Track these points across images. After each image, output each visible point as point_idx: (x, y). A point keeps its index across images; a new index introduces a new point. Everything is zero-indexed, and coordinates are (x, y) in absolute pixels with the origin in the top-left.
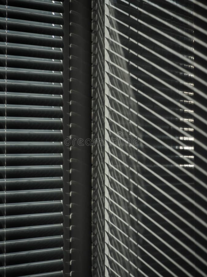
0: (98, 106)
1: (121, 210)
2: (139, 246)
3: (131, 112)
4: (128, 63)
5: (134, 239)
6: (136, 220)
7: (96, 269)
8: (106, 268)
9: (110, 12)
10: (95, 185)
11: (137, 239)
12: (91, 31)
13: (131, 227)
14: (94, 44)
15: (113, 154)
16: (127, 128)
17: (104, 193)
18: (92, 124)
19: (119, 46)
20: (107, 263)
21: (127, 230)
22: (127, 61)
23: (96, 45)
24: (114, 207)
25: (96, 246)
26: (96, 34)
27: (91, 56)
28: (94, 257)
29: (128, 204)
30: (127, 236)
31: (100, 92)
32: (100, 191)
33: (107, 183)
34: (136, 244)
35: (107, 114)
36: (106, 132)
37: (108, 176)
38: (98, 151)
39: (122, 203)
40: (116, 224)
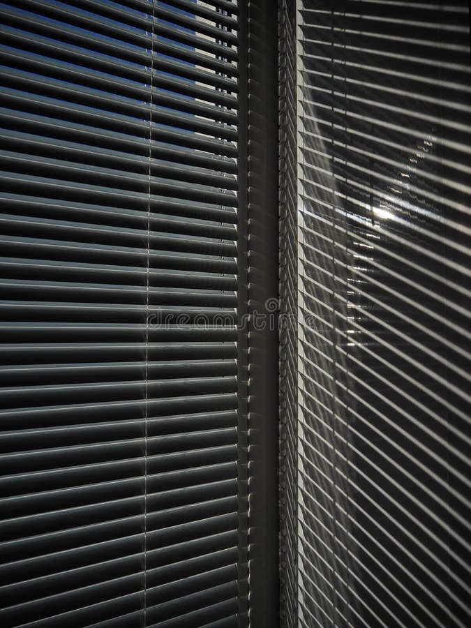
0: (288, 227)
1: (323, 374)
2: (350, 427)
3: (338, 230)
4: (331, 161)
5: (342, 417)
6: (345, 388)
7: (285, 457)
8: (299, 456)
9: (304, 95)
10: (283, 339)
11: (347, 416)
12: (278, 127)
13: (337, 399)
14: (281, 144)
15: (310, 293)
16: (331, 254)
17: (296, 349)
18: (280, 253)
19: (318, 139)
20: (301, 450)
21: (331, 403)
22: (331, 157)
23: (285, 144)
24: (311, 371)
25: (285, 425)
26: (285, 129)
27: (278, 160)
28: (282, 440)
29: (333, 366)
30: (331, 412)
31: (291, 206)
32: (291, 347)
33: (301, 335)
34: (346, 424)
35: (301, 237)
36: (299, 262)
37: (302, 326)
38: (288, 291)
39: (324, 363)
40: (314, 393)
